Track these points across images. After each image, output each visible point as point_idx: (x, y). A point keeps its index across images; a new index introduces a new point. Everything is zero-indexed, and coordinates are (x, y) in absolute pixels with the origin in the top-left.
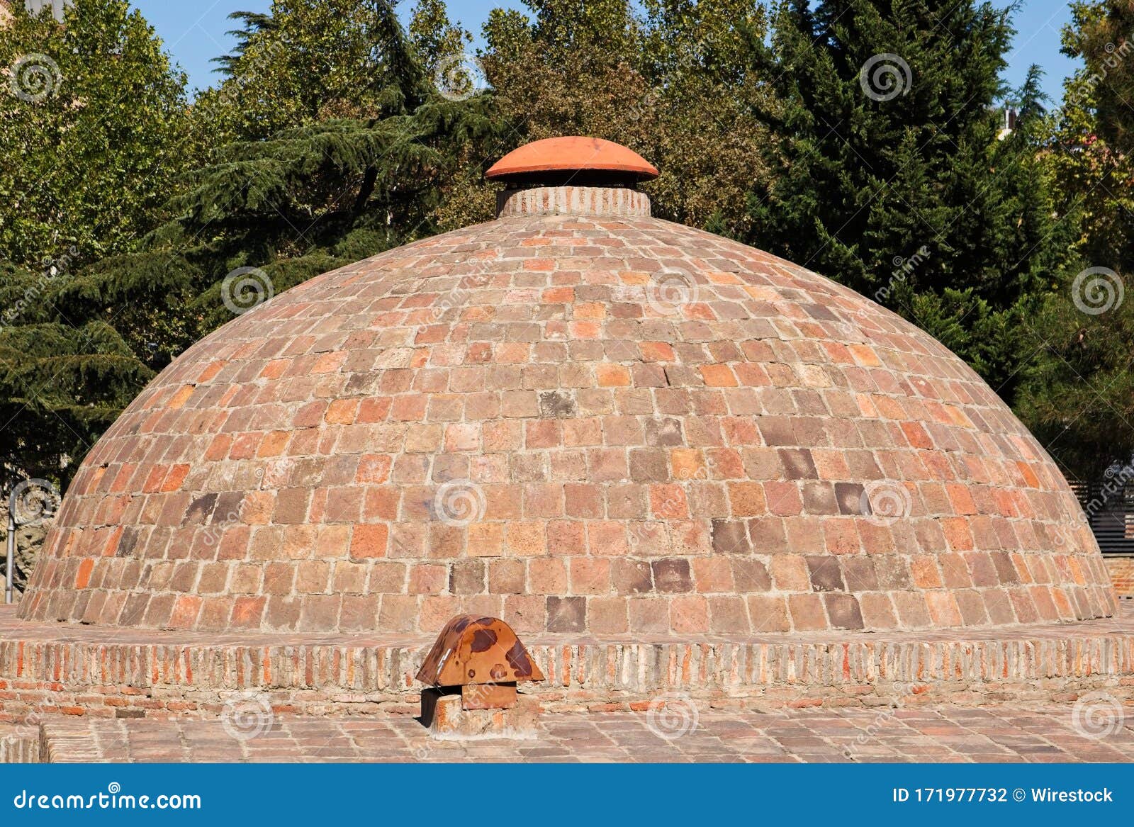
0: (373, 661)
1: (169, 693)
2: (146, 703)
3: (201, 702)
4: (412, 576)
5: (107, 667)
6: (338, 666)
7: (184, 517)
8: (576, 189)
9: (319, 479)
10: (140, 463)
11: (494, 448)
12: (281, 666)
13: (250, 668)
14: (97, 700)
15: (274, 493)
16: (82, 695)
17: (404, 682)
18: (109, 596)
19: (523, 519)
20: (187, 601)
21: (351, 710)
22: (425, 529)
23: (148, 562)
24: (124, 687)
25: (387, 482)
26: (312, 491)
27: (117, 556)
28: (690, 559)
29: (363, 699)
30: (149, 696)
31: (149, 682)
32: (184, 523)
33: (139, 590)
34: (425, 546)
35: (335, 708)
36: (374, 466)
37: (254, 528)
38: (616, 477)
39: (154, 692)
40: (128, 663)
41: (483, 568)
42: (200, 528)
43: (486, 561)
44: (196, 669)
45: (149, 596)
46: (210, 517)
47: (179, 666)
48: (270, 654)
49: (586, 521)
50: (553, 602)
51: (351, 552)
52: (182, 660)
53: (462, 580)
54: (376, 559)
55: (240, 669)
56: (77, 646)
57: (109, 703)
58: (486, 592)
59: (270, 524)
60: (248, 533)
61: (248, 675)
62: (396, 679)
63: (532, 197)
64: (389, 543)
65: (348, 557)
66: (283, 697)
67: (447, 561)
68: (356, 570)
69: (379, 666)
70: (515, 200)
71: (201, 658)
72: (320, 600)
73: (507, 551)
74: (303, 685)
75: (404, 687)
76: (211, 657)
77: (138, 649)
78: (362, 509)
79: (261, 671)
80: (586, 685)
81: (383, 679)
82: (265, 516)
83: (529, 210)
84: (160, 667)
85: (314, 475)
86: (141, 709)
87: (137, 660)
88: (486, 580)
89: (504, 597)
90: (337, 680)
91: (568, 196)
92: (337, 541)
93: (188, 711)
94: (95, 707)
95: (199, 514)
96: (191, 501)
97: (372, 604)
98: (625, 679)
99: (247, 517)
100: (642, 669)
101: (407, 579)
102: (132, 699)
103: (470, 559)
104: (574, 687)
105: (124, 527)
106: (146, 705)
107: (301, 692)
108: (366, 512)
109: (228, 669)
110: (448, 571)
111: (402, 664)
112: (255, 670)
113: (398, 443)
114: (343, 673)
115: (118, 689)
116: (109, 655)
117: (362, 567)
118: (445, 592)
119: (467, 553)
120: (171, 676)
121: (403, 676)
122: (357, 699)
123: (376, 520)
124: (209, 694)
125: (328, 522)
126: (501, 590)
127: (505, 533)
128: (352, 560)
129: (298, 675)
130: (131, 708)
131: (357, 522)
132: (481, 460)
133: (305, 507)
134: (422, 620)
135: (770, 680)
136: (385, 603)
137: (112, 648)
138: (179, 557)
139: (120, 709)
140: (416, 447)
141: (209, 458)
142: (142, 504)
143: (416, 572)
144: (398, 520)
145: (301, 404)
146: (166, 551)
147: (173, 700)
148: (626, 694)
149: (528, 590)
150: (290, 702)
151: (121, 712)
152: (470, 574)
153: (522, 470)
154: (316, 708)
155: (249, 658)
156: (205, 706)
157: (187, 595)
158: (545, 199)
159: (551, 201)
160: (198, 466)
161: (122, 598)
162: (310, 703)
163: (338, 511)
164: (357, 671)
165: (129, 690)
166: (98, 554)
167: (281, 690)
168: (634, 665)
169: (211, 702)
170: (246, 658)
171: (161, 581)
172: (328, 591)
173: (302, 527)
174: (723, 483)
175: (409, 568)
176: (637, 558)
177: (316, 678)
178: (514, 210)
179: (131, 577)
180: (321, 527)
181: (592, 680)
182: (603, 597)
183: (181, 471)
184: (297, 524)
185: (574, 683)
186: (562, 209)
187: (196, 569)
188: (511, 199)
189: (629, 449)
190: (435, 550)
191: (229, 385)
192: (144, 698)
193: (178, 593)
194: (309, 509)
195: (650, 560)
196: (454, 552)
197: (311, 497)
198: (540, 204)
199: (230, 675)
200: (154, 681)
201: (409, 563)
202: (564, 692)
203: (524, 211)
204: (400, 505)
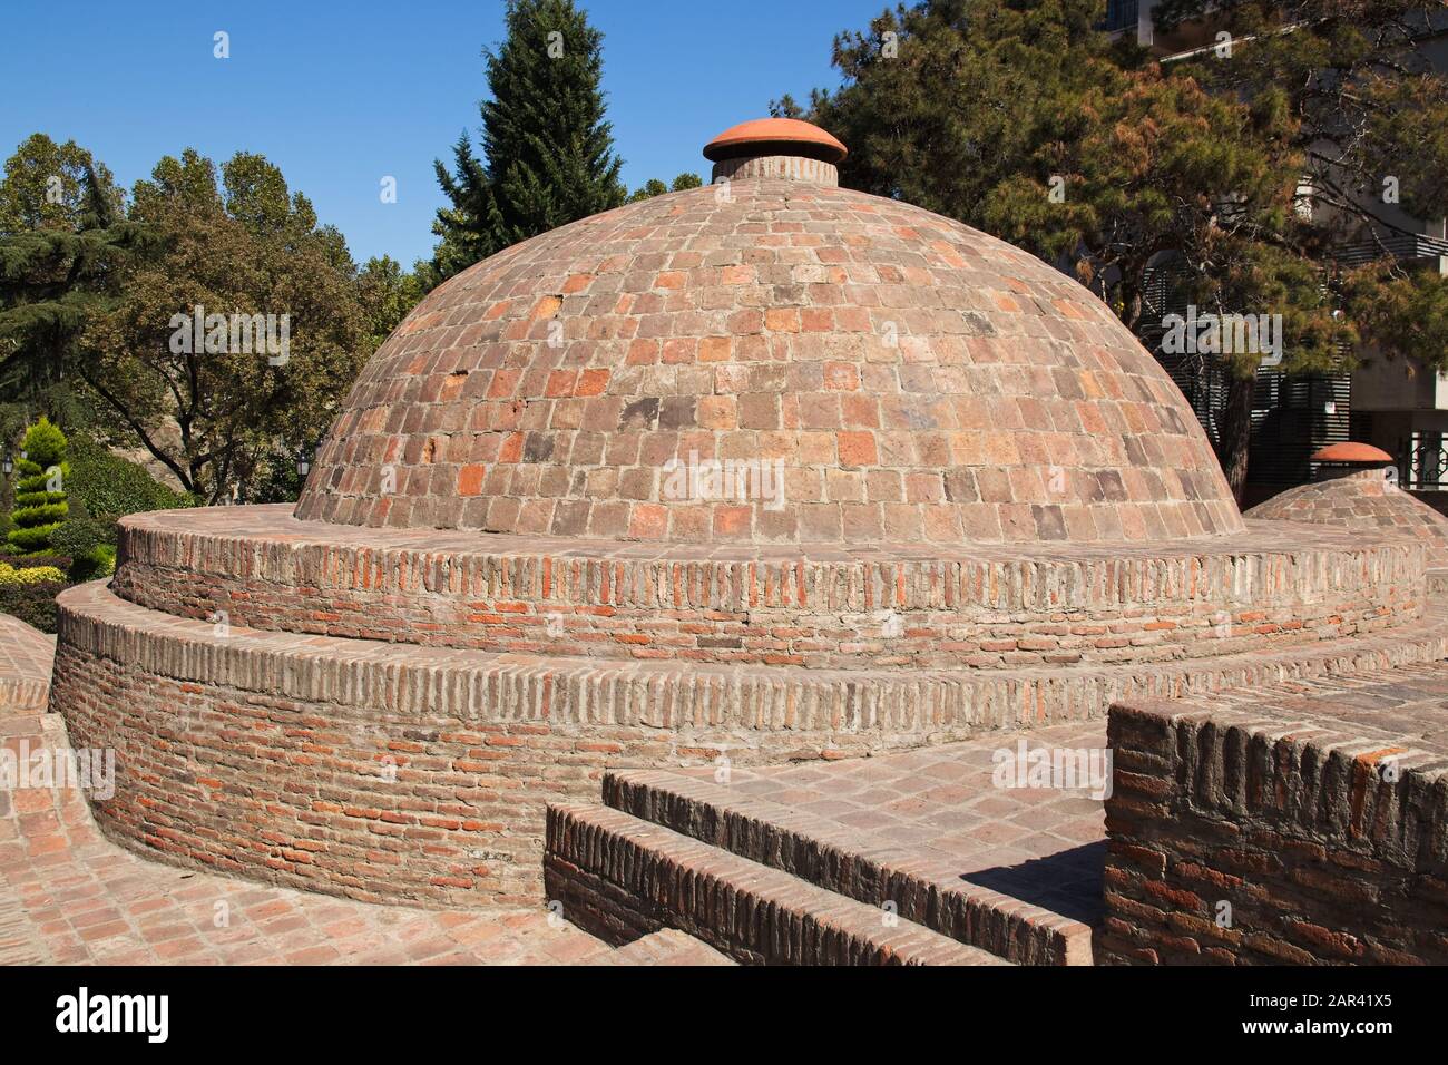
0: (1018, 576)
1: (775, 617)
2: (740, 630)
3: (819, 627)
4: (907, 484)
5: (682, 590)
6: (981, 584)
7: (620, 421)
8: (807, 160)
9: (784, 385)
10: (524, 370)
11: (948, 361)
12: (917, 585)
13: (881, 588)
14: (672, 628)
15: (734, 397)
16: (645, 621)
17: (1049, 599)
18: (524, 503)
19: (994, 430)
20: (647, 510)
21: (996, 632)
22: (910, 438)
23: (577, 469)
24: (709, 612)
25: (860, 390)
26: (780, 396)
27: (525, 462)
28: (1119, 470)
29: (1007, 619)
30: (747, 622)
31: (745, 606)
32: (621, 428)
33: (569, 498)
34: (915, 455)
35: (979, 630)
36: (840, 374)
37: (718, 434)
38: (1050, 394)
39: (754, 617)
40: (714, 585)
41: (971, 478)
42: (644, 434)
43: (973, 470)
44: (813, 590)
45: (589, 504)
46: (656, 422)
47: (788, 587)
48: (905, 572)
49: (1042, 433)
50: (1037, 510)
51: (841, 460)
52: (792, 579)
53: (956, 489)
54: (869, 467)
55: (867, 590)
56: (634, 563)
57: (688, 630)
58: (979, 501)
59: (738, 429)
60: (714, 439)
61: (878, 596)
62: (1043, 595)
63: (772, 163)
64: (879, 451)
65: (837, 464)
66: (919, 619)
67: (939, 470)
68: (850, 478)
69: (1025, 583)
70: (752, 166)
71: (819, 578)
72: (816, 509)
73: (988, 460)
74: (943, 606)
75: (1050, 605)
76: (833, 576)
77: (728, 568)
78: (841, 416)
79: (894, 591)
80: (1208, 597)
81: (1028, 598)
82: (730, 421)
83: (767, 174)
84: (759, 589)
85: (777, 380)
86: (736, 637)
87: (727, 582)
88: (977, 488)
89: (997, 505)
90: (980, 600)
91: (801, 165)
92: (820, 448)
93: (801, 638)
94: (669, 636)
95: (640, 419)
96: (625, 406)
97: (875, 513)
98: (1237, 591)
99: (707, 422)
100: (1249, 579)
101: (904, 488)
102: (720, 625)
103: (959, 468)
104: (1198, 602)
105: (527, 433)
106: (743, 633)
107: (940, 613)
108: (846, 420)
109: (854, 590)
110: (942, 479)
111: (1048, 580)
112: (888, 589)
113: (857, 352)
114: (985, 591)
115: (700, 613)
116: (684, 574)
117: (856, 475)
118: (943, 501)
119: (955, 462)
120: (775, 599)
121: (1048, 593)
122: (1001, 619)
123: (859, 428)
124: (828, 619)
125: (807, 429)
126: (993, 499)
127: (983, 442)
128: (843, 467)
129: (936, 595)
130: (720, 636)
131: (839, 429)
132: (941, 372)
133: (776, 413)
134: (927, 529)
135: (1326, 588)
136: (888, 512)
137: (689, 567)
138: (624, 463)
139: (704, 636)
140: (876, 357)
141: (631, 363)
142: (547, 410)
143: (911, 478)
144: (882, 428)
145: (729, 313)
146: (603, 456)
147: (781, 626)
148: (1238, 605)
149: (1015, 499)
150: (928, 625)
151: (706, 640)
152: (962, 483)
153: (979, 383)
154: (958, 631)
155: (879, 577)
156: (824, 633)
157: (645, 503)
158: (783, 167)
159: (788, 168)
160: (621, 370)
161: (549, 506)
162: (950, 626)
163: (816, 417)
164: (1001, 589)
165: (717, 615)
166: (490, 460)
167: (918, 612)
168: (1244, 575)
169: (834, 628)
170: (877, 576)
171: (604, 488)
172: (824, 499)
173: (778, 433)
174: (1116, 402)
175: (903, 477)
176: (1086, 469)
177: (956, 597)
178: (750, 175)
179: (554, 484)
180: (799, 433)
181: (1213, 593)
182: (1072, 505)
183: (599, 376)
184: (771, 430)
185: (1198, 595)
186: (797, 176)
187: (651, 475)
188: (746, 165)
189: (1049, 367)
190: (926, 458)
191: (617, 296)
192: (739, 624)
193: (632, 502)
194: (781, 415)
195: (1095, 470)
196: (943, 460)
197: (780, 403)
198: (777, 170)
199: (856, 596)
200: (751, 604)
201: (903, 472)
202: (1190, 605)
203: (761, 175)
204: (880, 413)
